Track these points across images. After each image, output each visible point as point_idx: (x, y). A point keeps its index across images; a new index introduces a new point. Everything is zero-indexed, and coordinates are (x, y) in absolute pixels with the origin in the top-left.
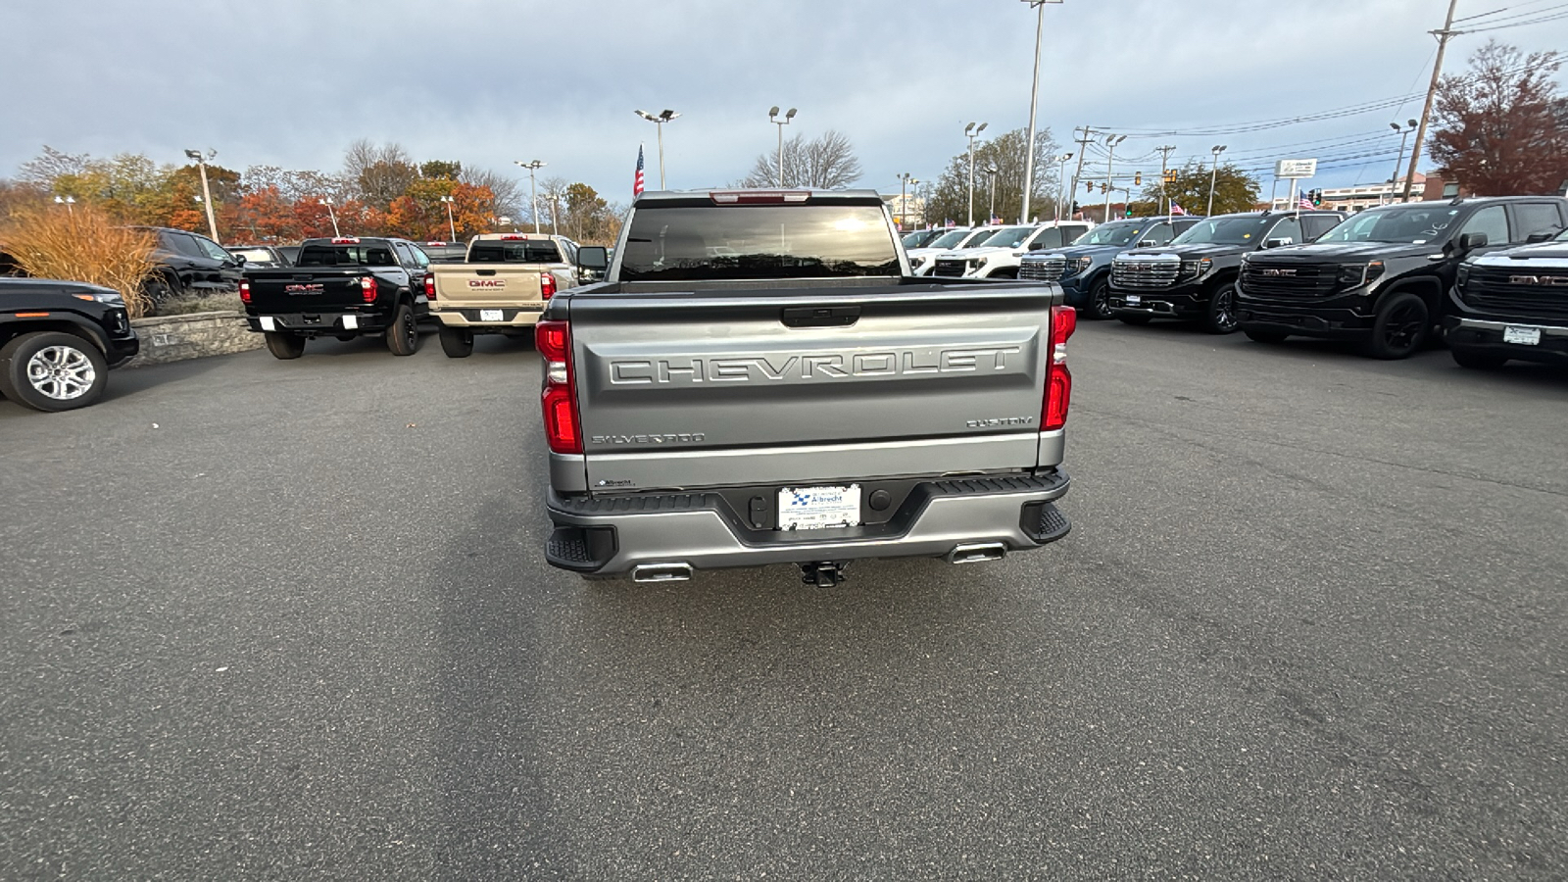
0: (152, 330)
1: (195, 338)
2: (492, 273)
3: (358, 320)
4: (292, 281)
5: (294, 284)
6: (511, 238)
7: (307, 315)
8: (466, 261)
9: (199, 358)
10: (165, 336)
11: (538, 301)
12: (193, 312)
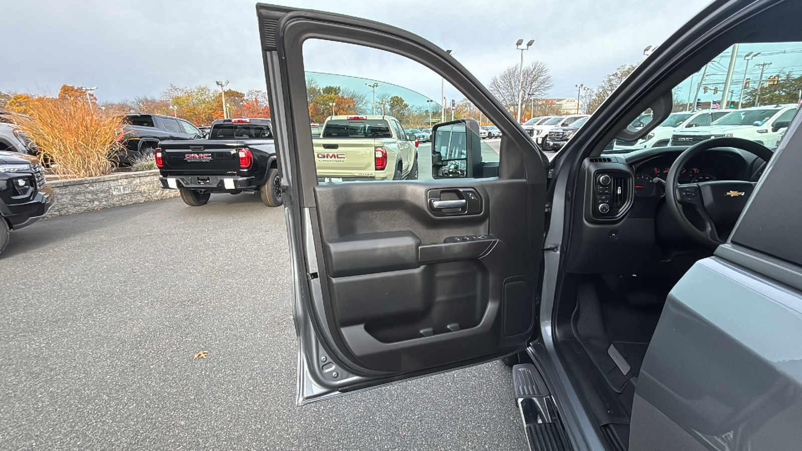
0: (112, 184)
1: (143, 188)
2: (335, 146)
3: (235, 182)
4: (190, 150)
5: (191, 153)
6: (355, 118)
7: (200, 177)
8: (321, 136)
9: (145, 201)
10: (122, 188)
11: (371, 171)
12: (150, 169)
